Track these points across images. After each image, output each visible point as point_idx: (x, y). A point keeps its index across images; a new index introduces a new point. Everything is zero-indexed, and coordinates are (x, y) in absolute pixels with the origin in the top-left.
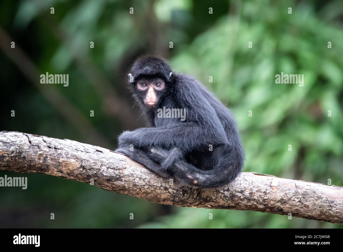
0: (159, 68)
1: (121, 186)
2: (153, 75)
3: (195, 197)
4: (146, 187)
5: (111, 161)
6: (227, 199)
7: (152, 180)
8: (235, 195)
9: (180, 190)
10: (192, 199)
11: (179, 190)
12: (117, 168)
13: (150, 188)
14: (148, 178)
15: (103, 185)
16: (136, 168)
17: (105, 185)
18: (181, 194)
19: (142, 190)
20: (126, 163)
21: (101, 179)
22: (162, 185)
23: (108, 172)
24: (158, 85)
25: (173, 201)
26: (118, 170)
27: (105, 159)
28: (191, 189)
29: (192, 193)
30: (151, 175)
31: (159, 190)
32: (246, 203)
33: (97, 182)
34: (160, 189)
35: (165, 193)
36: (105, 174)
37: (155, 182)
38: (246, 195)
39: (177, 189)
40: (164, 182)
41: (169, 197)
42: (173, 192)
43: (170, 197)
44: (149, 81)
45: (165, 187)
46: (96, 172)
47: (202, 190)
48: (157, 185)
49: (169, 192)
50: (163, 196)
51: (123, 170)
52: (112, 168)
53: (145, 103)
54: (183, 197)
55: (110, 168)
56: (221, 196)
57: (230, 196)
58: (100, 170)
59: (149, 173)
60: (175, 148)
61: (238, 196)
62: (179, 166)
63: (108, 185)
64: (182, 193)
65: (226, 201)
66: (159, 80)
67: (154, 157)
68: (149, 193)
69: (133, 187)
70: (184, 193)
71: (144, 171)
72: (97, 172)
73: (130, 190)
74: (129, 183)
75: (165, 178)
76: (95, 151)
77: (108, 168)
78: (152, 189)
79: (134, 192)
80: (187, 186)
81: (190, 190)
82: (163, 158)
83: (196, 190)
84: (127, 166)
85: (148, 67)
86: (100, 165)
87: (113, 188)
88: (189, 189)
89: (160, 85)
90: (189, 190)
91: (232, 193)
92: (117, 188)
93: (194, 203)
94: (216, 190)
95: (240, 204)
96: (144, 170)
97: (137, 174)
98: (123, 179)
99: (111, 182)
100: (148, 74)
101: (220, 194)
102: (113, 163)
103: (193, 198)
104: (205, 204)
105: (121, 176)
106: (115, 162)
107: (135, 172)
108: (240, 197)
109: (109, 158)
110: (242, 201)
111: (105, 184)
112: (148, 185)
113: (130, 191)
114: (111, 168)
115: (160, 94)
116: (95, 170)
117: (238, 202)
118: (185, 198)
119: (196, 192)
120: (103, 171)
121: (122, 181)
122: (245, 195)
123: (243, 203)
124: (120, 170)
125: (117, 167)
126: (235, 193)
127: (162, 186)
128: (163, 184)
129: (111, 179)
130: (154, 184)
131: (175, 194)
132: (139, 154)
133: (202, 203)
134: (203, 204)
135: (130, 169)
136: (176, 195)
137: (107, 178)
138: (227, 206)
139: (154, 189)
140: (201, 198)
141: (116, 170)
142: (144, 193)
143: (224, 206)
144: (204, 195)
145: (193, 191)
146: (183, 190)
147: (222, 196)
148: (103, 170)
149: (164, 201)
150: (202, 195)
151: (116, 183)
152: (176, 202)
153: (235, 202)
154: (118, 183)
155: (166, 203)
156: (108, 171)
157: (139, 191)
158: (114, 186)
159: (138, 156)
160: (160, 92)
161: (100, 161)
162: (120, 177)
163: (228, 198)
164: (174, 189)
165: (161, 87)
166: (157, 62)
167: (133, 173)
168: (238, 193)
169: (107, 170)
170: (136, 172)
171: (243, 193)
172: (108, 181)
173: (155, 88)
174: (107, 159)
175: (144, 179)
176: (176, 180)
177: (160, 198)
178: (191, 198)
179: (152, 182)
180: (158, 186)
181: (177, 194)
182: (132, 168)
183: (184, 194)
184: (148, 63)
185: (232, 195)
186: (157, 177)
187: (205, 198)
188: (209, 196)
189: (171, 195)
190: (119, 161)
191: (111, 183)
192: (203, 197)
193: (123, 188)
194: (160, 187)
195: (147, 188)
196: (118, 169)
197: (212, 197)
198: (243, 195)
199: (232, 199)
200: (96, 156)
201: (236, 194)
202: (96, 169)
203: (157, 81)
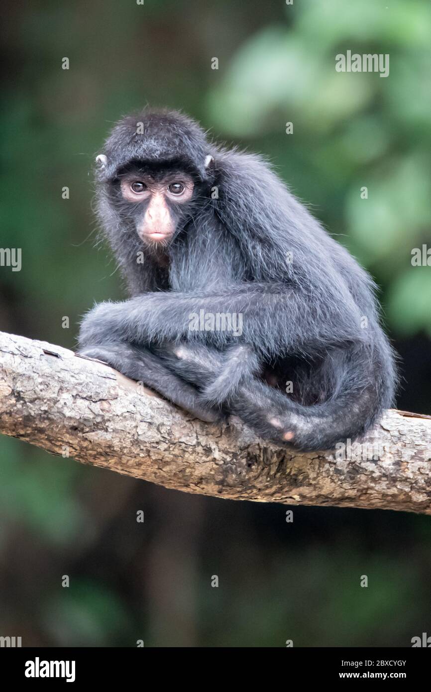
0: (179, 145)
1: (104, 445)
2: (166, 160)
3: (272, 473)
4: (163, 446)
5: (83, 378)
6: (343, 477)
7: (176, 429)
8: (362, 468)
9: (240, 454)
10: (265, 477)
11: (238, 455)
12: (97, 397)
13: (171, 449)
14: (169, 423)
15: (59, 441)
16: (140, 397)
17: (63, 442)
18: (243, 463)
19: (151, 454)
20: (117, 384)
21: (57, 426)
22: (199, 441)
23: (76, 408)
24: (176, 187)
25: (221, 483)
26: (98, 402)
27: (69, 374)
28: (265, 450)
29: (267, 464)
30: (174, 414)
31: (191, 454)
32: (385, 488)
33: (46, 435)
34: (194, 452)
35: (204, 462)
36: (68, 413)
37: (183, 434)
38: (387, 467)
39: (233, 453)
40: (205, 433)
41: (212, 473)
42: (224, 460)
43: (215, 473)
44: (153, 178)
45: (206, 446)
46: (46, 409)
47: (289, 455)
48: (187, 441)
49: (214, 460)
50: (199, 471)
51: (111, 402)
52: (85, 396)
53: (140, 234)
54: (247, 472)
55: (79, 396)
56: (328, 470)
57: (348, 470)
58: (56, 401)
59: (169, 409)
60: (242, 348)
61: (366, 470)
62: (252, 394)
63: (71, 442)
64: (247, 461)
65: (339, 482)
66: (181, 176)
67: (186, 372)
68: (167, 463)
69: (132, 445)
70: (250, 462)
71: (158, 404)
72: (50, 408)
73: (124, 454)
74: (124, 436)
75: (206, 423)
76: (43, 353)
77: (75, 397)
78: (177, 452)
79: (133, 459)
80: (257, 443)
81: (263, 453)
82: (210, 373)
83: (275, 454)
84: (121, 393)
85: (152, 141)
86: (57, 390)
87: (82, 448)
88: (262, 451)
89: (181, 188)
90: (262, 455)
91: (354, 462)
92: (92, 449)
93: (267, 487)
94: (317, 456)
95: (369, 492)
96: (157, 401)
97: (143, 412)
98: (111, 425)
99: (80, 434)
100: (153, 160)
101: (327, 466)
102: (87, 384)
103: (268, 474)
104: (291, 491)
105: (106, 418)
106: (91, 381)
107: (138, 407)
108: (373, 472)
109: (76, 372)
110: (376, 484)
111: (65, 439)
112: (167, 442)
113: (124, 456)
114: (83, 398)
115: (181, 212)
116: (45, 403)
117: (366, 487)
118: (252, 474)
119: (275, 459)
120: (63, 404)
121: (107, 431)
122: (383, 468)
123: (376, 488)
124: (103, 402)
125: (97, 393)
126: (360, 463)
127: (199, 444)
128: (201, 439)
129: (82, 426)
130: (180, 438)
131: (230, 465)
132: (144, 361)
133: (283, 489)
134: (286, 491)
135: (127, 400)
136: (231, 468)
137: (72, 423)
138: (338, 496)
139: (181, 451)
140: (284, 476)
141: (94, 402)
142: (156, 461)
143: (330, 496)
144: (292, 468)
145: (270, 458)
146: (249, 453)
147: (331, 469)
148: (65, 403)
149: (198, 483)
150: (288, 468)
151: (92, 436)
152: (228, 485)
153: (360, 485)
154: (97, 436)
155: (203, 488)
156: (77, 406)
157: (146, 457)
158: (85, 444)
159: (142, 366)
160: (180, 207)
161: (57, 378)
162: (104, 421)
163: (343, 474)
164: (227, 453)
165: (183, 194)
166: (174, 129)
167: (134, 409)
168: (368, 463)
169: (74, 403)
170: (141, 408)
171: (379, 463)
172: (73, 432)
173: (168, 196)
174: (73, 374)
175: (159, 425)
176: (231, 428)
177: (192, 475)
178: (265, 475)
179: (177, 435)
180: (190, 443)
181: (234, 464)
182: (131, 396)
183: (249, 465)
184: (151, 131)
185: (354, 469)
186: (187, 421)
187: (294, 475)
188: (303, 471)
189: (218, 466)
190: (100, 378)
191: (79, 437)
192: (290, 472)
193: (108, 450)
194: (194, 446)
195: (165, 450)
196: (100, 400)
197: (309, 472)
198: (379, 468)
199: (352, 478)
200: (45, 365)
201: (363, 465)
202: (48, 400)
203: (174, 177)
